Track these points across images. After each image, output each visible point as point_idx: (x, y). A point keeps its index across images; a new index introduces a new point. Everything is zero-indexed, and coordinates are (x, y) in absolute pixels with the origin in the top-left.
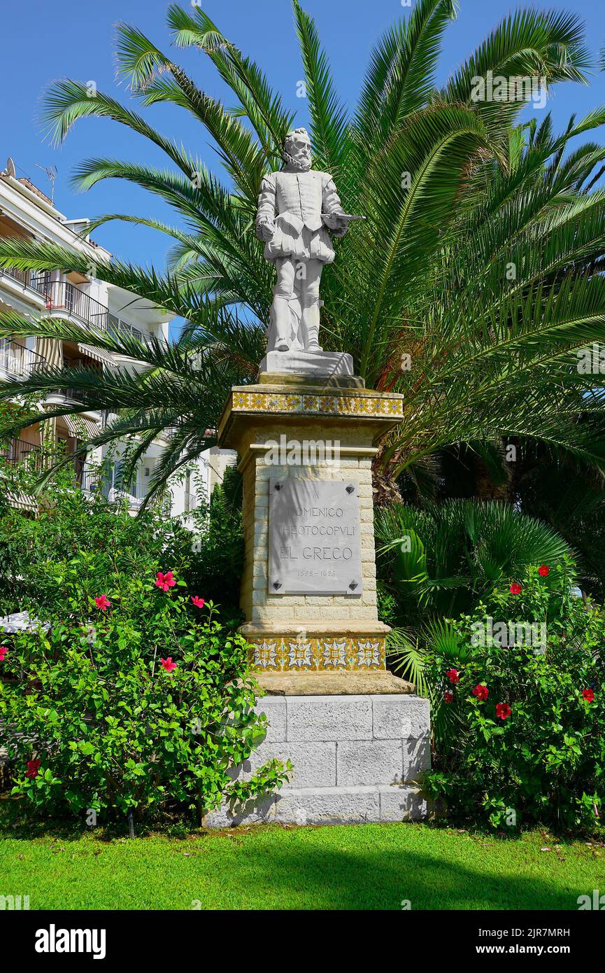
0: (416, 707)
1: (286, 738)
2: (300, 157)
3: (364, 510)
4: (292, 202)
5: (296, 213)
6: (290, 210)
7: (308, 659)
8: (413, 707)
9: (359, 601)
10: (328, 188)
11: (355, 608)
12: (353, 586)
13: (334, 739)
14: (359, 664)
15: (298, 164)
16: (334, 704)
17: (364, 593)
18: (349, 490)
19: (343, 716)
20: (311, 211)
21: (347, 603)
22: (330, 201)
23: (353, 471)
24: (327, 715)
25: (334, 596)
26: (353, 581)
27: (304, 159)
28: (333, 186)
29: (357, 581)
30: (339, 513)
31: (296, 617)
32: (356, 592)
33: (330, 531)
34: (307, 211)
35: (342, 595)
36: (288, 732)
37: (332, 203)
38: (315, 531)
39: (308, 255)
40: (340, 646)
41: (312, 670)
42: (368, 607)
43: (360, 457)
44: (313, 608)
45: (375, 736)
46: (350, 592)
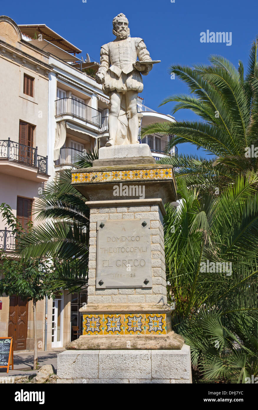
0: (180, 359)
1: (98, 376)
2: (121, 31)
3: (154, 236)
4: (115, 59)
5: (117, 65)
6: (114, 64)
7: (118, 327)
8: (177, 358)
9: (151, 291)
10: (139, 47)
11: (148, 295)
12: (146, 282)
13: (127, 377)
14: (150, 330)
15: (120, 36)
16: (127, 355)
17: (154, 286)
18: (144, 224)
19: (133, 363)
20: (126, 62)
21: (143, 292)
22: (141, 54)
23: (147, 213)
24: (123, 362)
25: (135, 288)
26: (146, 280)
27: (123, 32)
28: (142, 45)
29: (148, 279)
30: (138, 239)
31: (113, 302)
32: (148, 285)
33: (132, 250)
34: (124, 62)
35: (140, 288)
36: (99, 372)
37: (143, 55)
38: (123, 250)
39: (125, 88)
40: (137, 319)
41: (121, 334)
42: (157, 295)
43: (151, 204)
44: (123, 296)
45: (153, 376)
46: (144, 286)
